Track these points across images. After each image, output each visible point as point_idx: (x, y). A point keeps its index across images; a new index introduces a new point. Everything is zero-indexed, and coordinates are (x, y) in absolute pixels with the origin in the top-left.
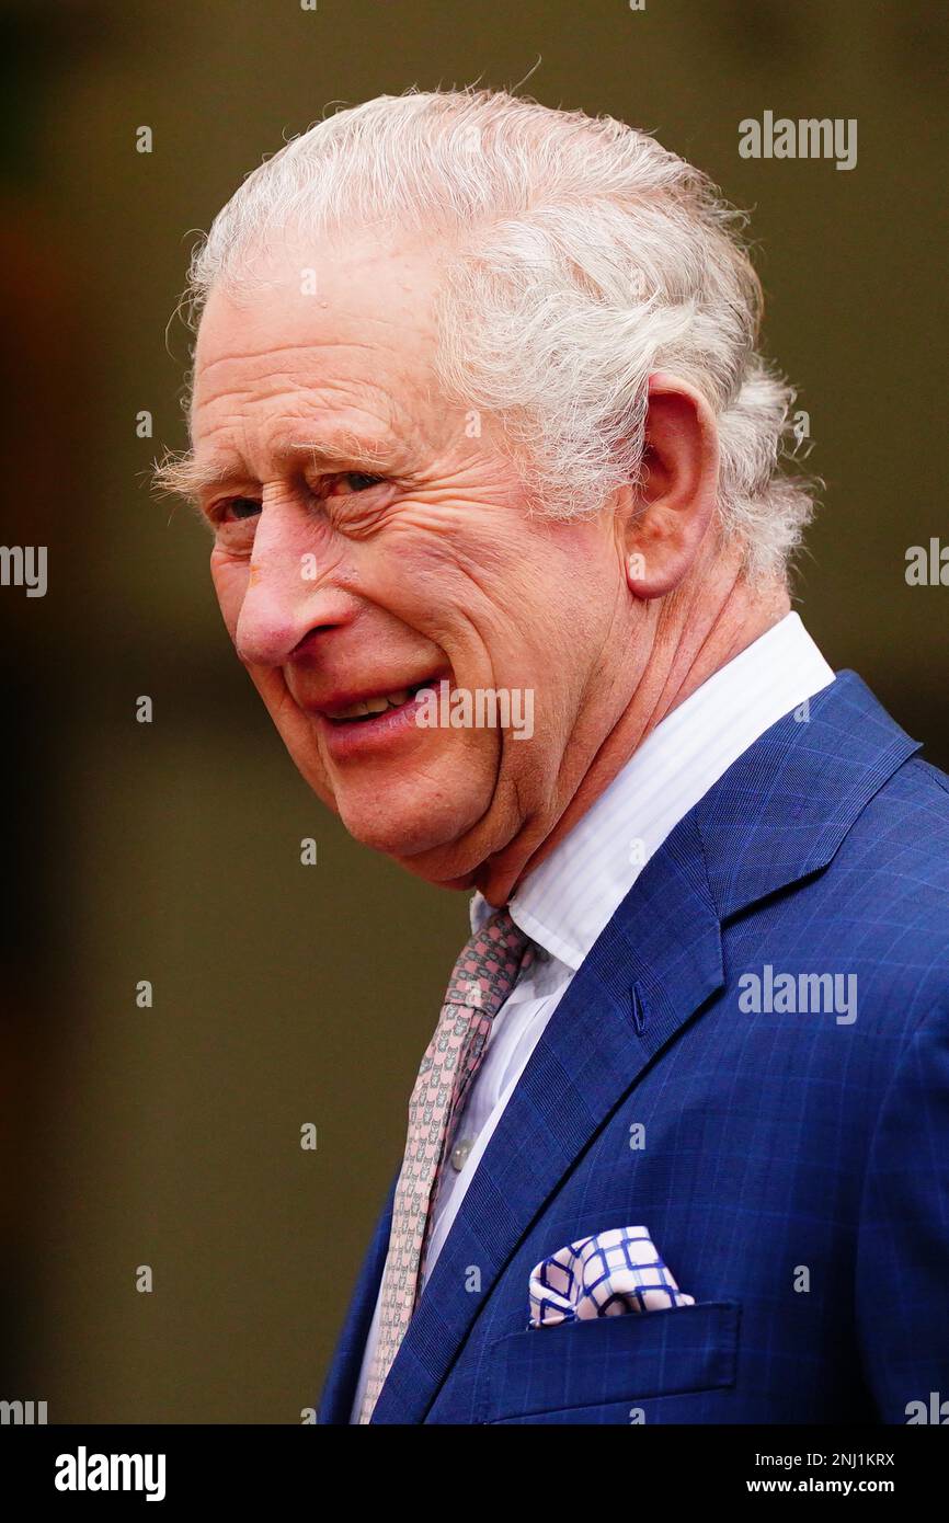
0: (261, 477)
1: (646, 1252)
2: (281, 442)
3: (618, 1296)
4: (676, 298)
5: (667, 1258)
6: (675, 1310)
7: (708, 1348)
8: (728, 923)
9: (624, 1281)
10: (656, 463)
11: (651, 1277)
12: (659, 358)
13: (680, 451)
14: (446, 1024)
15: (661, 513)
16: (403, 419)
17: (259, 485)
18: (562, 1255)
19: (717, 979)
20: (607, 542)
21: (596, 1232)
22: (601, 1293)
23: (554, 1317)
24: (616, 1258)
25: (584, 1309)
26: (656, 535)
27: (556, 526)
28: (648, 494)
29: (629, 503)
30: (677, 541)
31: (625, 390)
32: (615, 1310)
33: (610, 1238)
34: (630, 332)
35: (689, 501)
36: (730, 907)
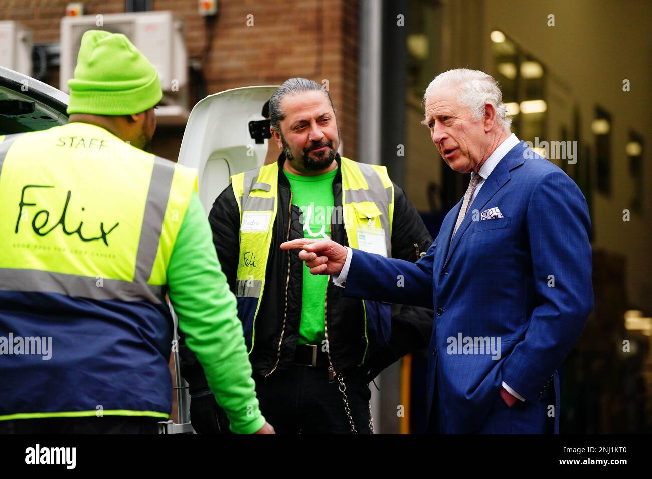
0: (435, 119)
1: (498, 211)
2: (436, 114)
3: (494, 216)
4: (489, 92)
5: (501, 212)
6: (502, 218)
7: (506, 223)
8: (510, 171)
9: (495, 214)
10: (487, 114)
11: (499, 214)
12: (487, 99)
13: (491, 113)
14: (469, 187)
15: (488, 121)
16: (452, 109)
17: (435, 120)
18: (486, 211)
19: (510, 178)
20: (482, 125)
21: (491, 208)
22: (492, 216)
23: (484, 219)
24: (494, 211)
25: (490, 218)
26: (488, 124)
27: (475, 123)
28: (487, 119)
29: (484, 120)
30: (491, 124)
31: (482, 104)
32: (494, 218)
33: (493, 209)
34: (482, 96)
35: (492, 119)
36: (510, 169)
